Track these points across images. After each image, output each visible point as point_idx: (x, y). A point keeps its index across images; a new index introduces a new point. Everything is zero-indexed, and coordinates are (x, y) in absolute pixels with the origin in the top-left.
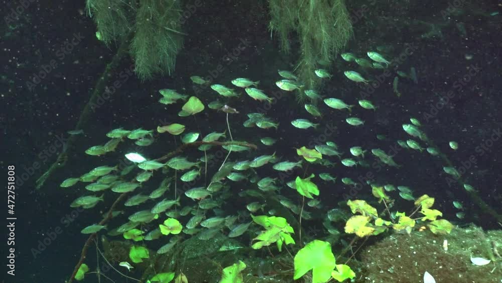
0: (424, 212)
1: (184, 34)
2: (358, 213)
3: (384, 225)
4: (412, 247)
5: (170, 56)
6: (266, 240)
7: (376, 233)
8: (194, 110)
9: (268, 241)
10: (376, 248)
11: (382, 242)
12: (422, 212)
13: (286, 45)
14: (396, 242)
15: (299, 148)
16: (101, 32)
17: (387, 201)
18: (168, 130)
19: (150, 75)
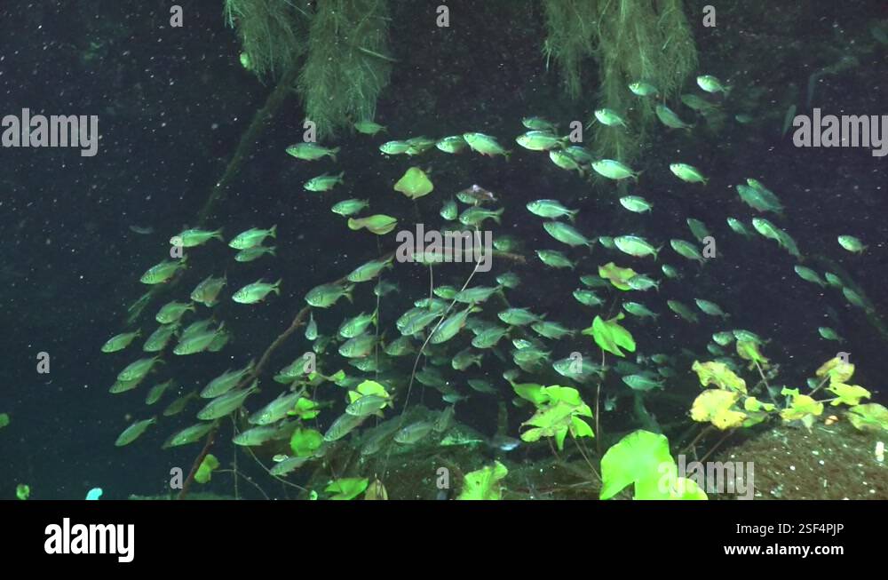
0: (835, 389)
1: (391, 59)
2: (713, 386)
3: (762, 409)
4: (816, 453)
5: (367, 97)
6: (545, 426)
7: (748, 424)
8: (414, 192)
9: (550, 428)
10: (747, 450)
11: (757, 441)
12: (831, 389)
13: (573, 84)
14: (785, 441)
15: (603, 264)
16: (249, 56)
17: (764, 366)
18: (367, 226)
19: (330, 131)
